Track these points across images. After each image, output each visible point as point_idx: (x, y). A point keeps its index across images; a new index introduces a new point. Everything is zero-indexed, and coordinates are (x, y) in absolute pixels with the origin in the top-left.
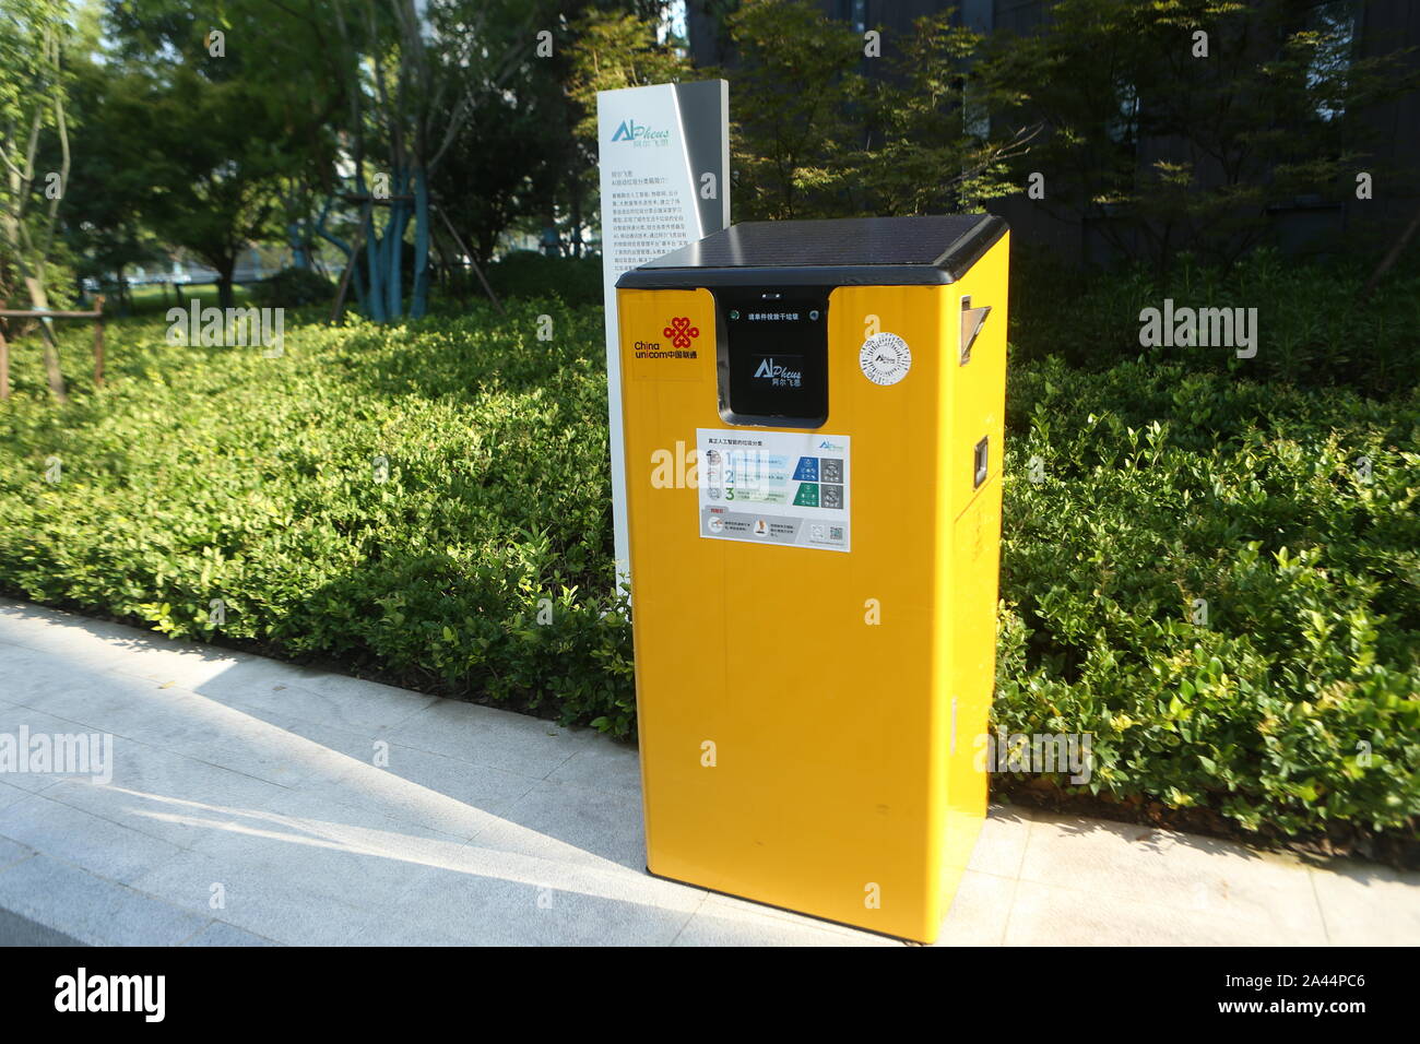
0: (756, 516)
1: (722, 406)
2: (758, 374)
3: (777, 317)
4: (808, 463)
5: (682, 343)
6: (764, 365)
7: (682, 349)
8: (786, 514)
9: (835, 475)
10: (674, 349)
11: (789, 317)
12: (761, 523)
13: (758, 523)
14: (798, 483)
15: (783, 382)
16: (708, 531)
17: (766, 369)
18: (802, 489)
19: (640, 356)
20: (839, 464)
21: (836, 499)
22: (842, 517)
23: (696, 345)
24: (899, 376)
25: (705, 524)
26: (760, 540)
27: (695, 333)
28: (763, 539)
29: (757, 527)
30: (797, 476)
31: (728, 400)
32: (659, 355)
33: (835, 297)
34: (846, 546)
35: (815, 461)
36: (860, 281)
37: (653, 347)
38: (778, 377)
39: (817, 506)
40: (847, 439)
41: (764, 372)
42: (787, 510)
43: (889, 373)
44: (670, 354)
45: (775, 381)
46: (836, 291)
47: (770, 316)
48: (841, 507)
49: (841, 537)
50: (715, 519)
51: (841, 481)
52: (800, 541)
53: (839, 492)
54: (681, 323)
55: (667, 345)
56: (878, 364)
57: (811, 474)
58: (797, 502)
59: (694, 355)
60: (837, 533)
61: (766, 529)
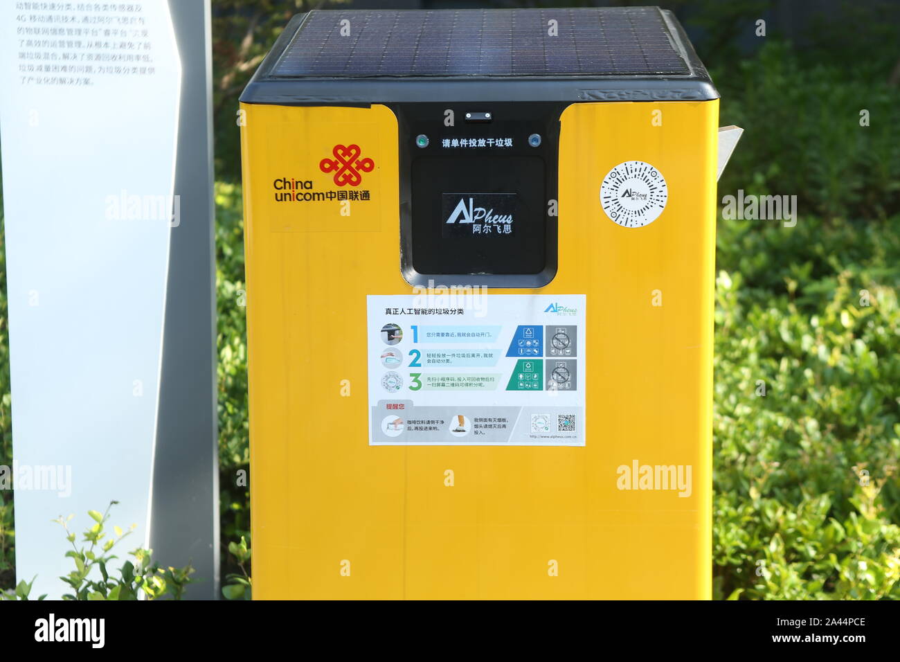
0: (453, 409)
1: (405, 265)
2: (452, 219)
3: (482, 143)
4: (529, 334)
5: (348, 179)
6: (461, 206)
7: (348, 188)
8: (498, 404)
9: (566, 347)
10: (336, 189)
11: (499, 143)
12: (461, 419)
13: (456, 419)
14: (514, 361)
15: (487, 229)
16: (380, 435)
17: (463, 212)
18: (519, 368)
19: (282, 198)
20: (573, 329)
21: (568, 377)
22: (574, 401)
23: (368, 181)
24: (653, 214)
25: (377, 425)
26: (459, 441)
27: (368, 165)
28: (465, 439)
29: (455, 424)
30: (512, 352)
31: (410, 254)
32: (313, 197)
33: (568, 118)
34: (579, 438)
35: (538, 329)
36: (602, 96)
37: (304, 185)
38: (482, 222)
39: (540, 388)
40: (583, 298)
41: (461, 216)
42: (497, 397)
43: (639, 213)
44: (331, 195)
45: (477, 228)
46: (569, 110)
47: (473, 143)
48: (574, 387)
49: (572, 428)
50: (392, 417)
51: (574, 353)
52: (516, 438)
53: (572, 368)
54: (347, 151)
55: (325, 182)
56: (626, 202)
57: (532, 347)
58: (513, 385)
59: (366, 195)
60: (567, 423)
61: (468, 425)
